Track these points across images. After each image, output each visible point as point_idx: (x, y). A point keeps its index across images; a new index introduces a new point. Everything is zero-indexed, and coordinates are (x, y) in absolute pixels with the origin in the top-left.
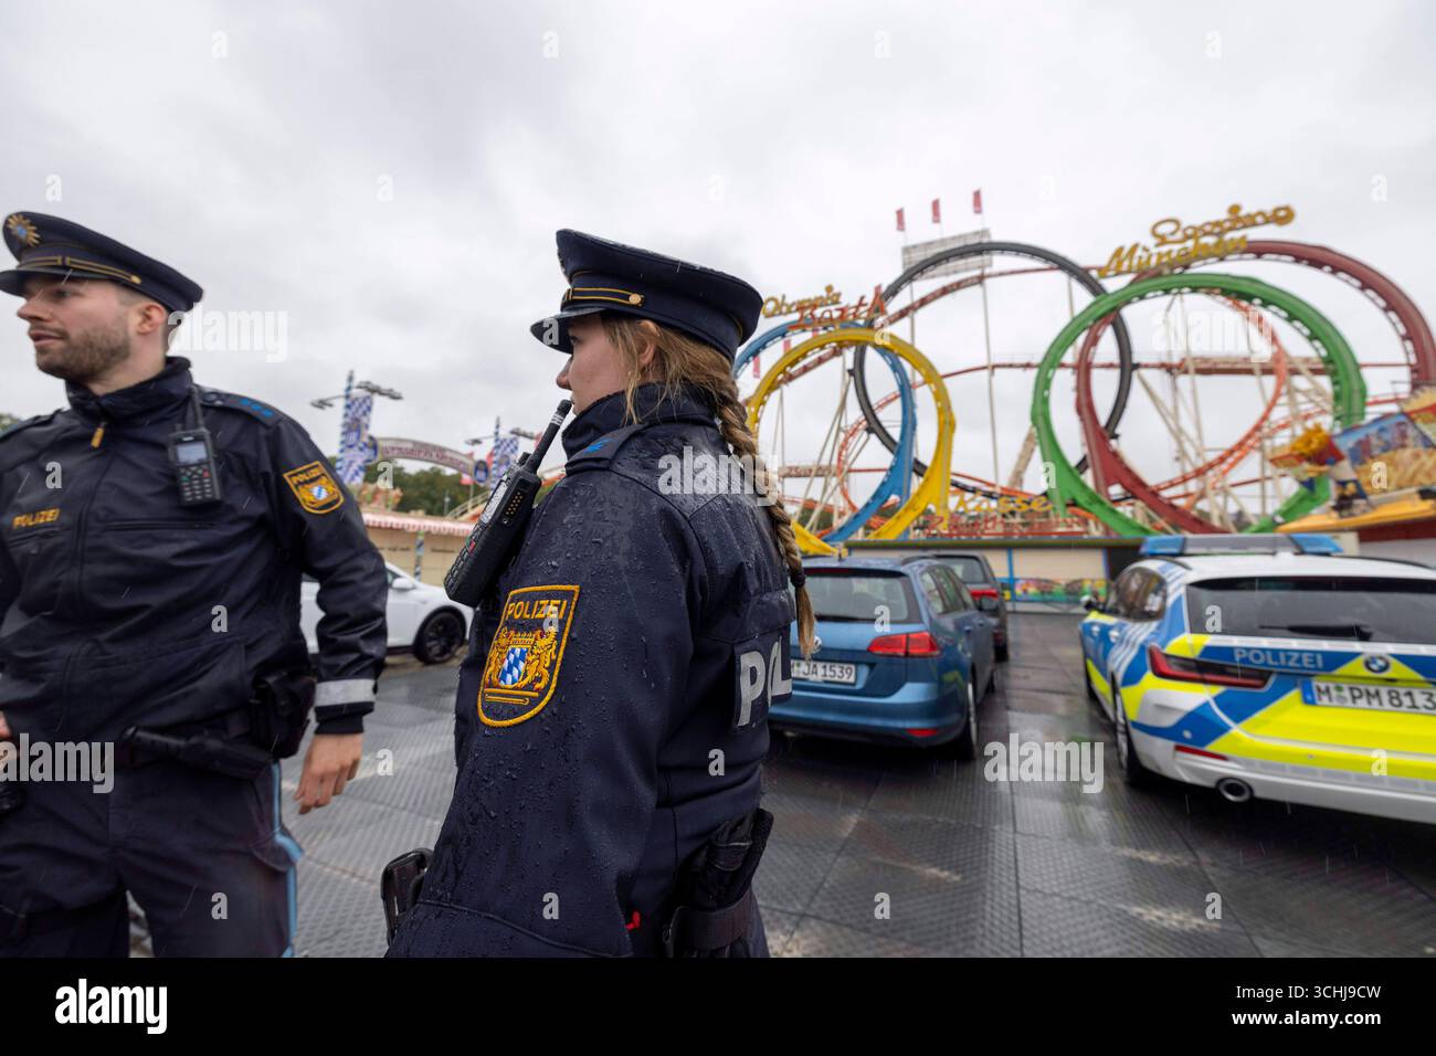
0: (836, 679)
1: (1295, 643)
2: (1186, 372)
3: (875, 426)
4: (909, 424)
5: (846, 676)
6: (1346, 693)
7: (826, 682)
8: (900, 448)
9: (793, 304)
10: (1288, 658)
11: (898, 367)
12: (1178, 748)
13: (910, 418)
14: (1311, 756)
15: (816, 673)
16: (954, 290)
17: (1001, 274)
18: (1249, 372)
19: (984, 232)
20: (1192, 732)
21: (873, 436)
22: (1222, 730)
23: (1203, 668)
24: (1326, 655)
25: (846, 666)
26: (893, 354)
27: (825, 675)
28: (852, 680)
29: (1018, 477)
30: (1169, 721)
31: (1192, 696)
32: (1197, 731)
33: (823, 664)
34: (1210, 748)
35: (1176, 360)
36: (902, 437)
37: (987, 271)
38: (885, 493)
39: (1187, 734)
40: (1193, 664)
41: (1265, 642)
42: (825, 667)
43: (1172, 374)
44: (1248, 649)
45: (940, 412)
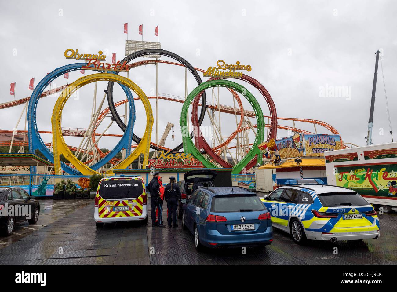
0: (249, 229)
1: (342, 207)
2: (218, 110)
3: (116, 117)
4: (132, 118)
5: (252, 227)
6: (349, 217)
7: (247, 230)
8: (127, 128)
9: (82, 55)
10: (342, 210)
11: (129, 94)
12: (322, 233)
13: (133, 117)
14: (346, 230)
15: (243, 228)
16: (145, 64)
17: (163, 62)
18: (233, 113)
19: (158, 44)
20: (326, 229)
21: (115, 122)
22: (332, 228)
23: (327, 214)
24: (347, 209)
25: (251, 225)
26: (126, 86)
27: (246, 228)
28: (254, 228)
29: (163, 141)
30: (321, 227)
31: (325, 221)
32: (327, 229)
33: (245, 225)
34: (330, 232)
35: (214, 106)
36: (129, 124)
37: (158, 59)
38: (121, 147)
39: (325, 230)
40: (325, 214)
41: (338, 208)
42: (245, 226)
43: (213, 110)
44: (335, 209)
45: (148, 116)
